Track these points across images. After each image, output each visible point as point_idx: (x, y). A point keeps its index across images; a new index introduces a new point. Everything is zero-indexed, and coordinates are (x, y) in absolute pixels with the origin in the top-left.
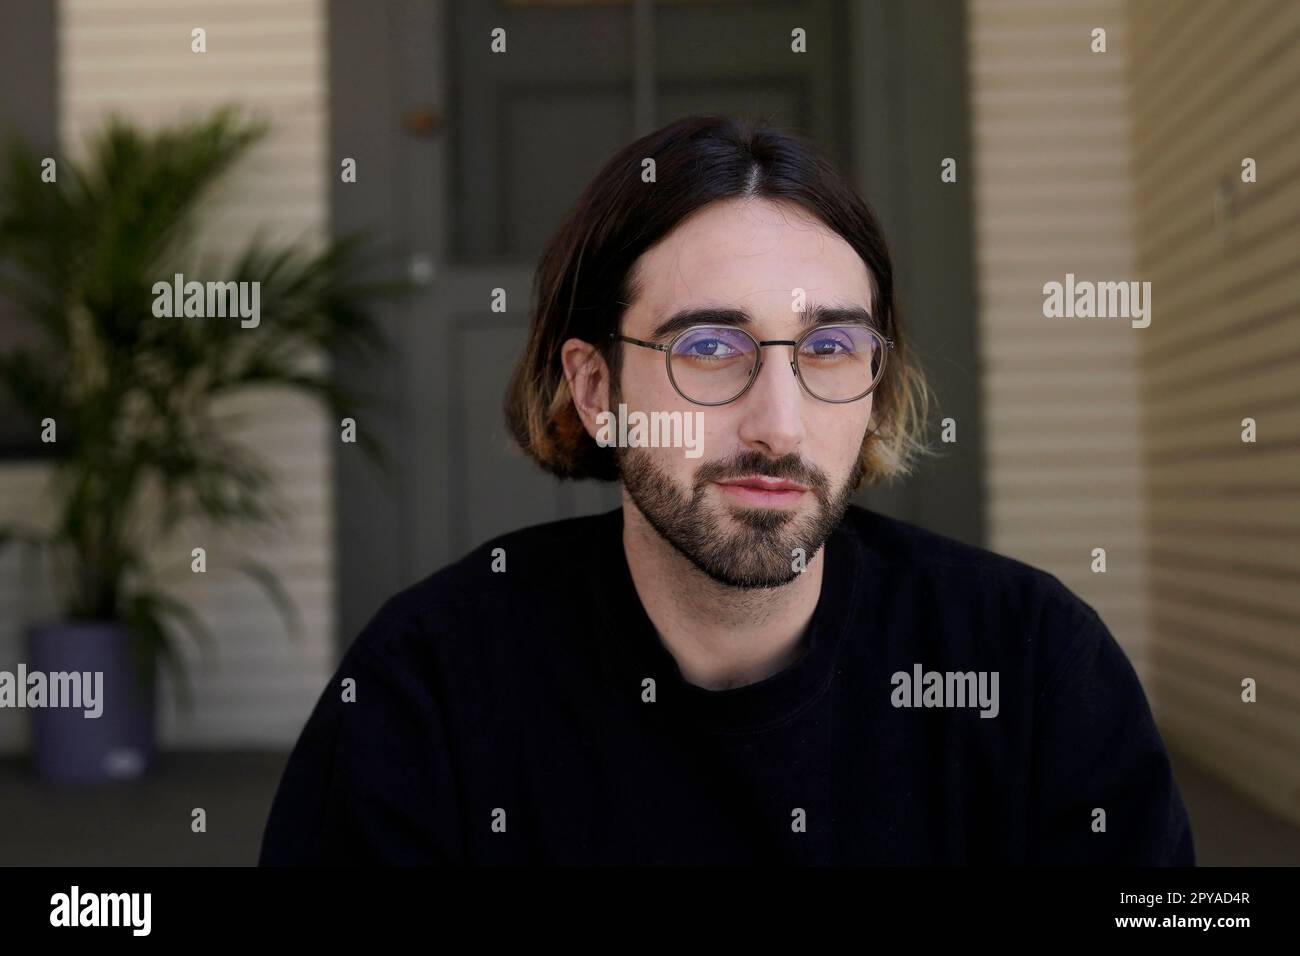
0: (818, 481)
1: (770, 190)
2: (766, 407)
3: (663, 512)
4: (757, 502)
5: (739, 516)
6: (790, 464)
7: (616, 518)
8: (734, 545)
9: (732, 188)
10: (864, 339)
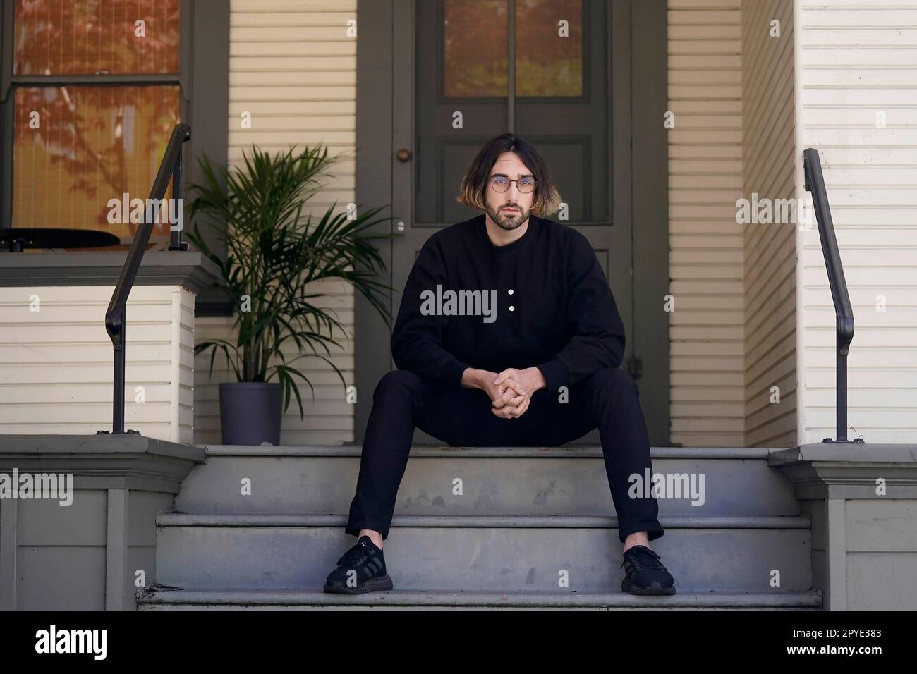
0: (521, 209)
1: (515, 151)
2: (510, 194)
3: (492, 214)
4: (509, 213)
5: (506, 216)
6: (515, 205)
7: (485, 215)
8: (504, 221)
9: (508, 150)
10: (532, 180)
